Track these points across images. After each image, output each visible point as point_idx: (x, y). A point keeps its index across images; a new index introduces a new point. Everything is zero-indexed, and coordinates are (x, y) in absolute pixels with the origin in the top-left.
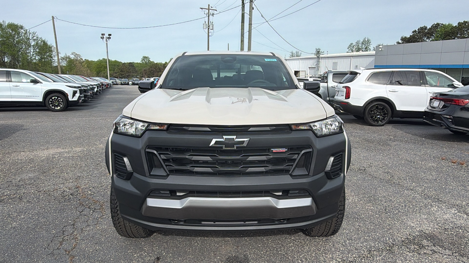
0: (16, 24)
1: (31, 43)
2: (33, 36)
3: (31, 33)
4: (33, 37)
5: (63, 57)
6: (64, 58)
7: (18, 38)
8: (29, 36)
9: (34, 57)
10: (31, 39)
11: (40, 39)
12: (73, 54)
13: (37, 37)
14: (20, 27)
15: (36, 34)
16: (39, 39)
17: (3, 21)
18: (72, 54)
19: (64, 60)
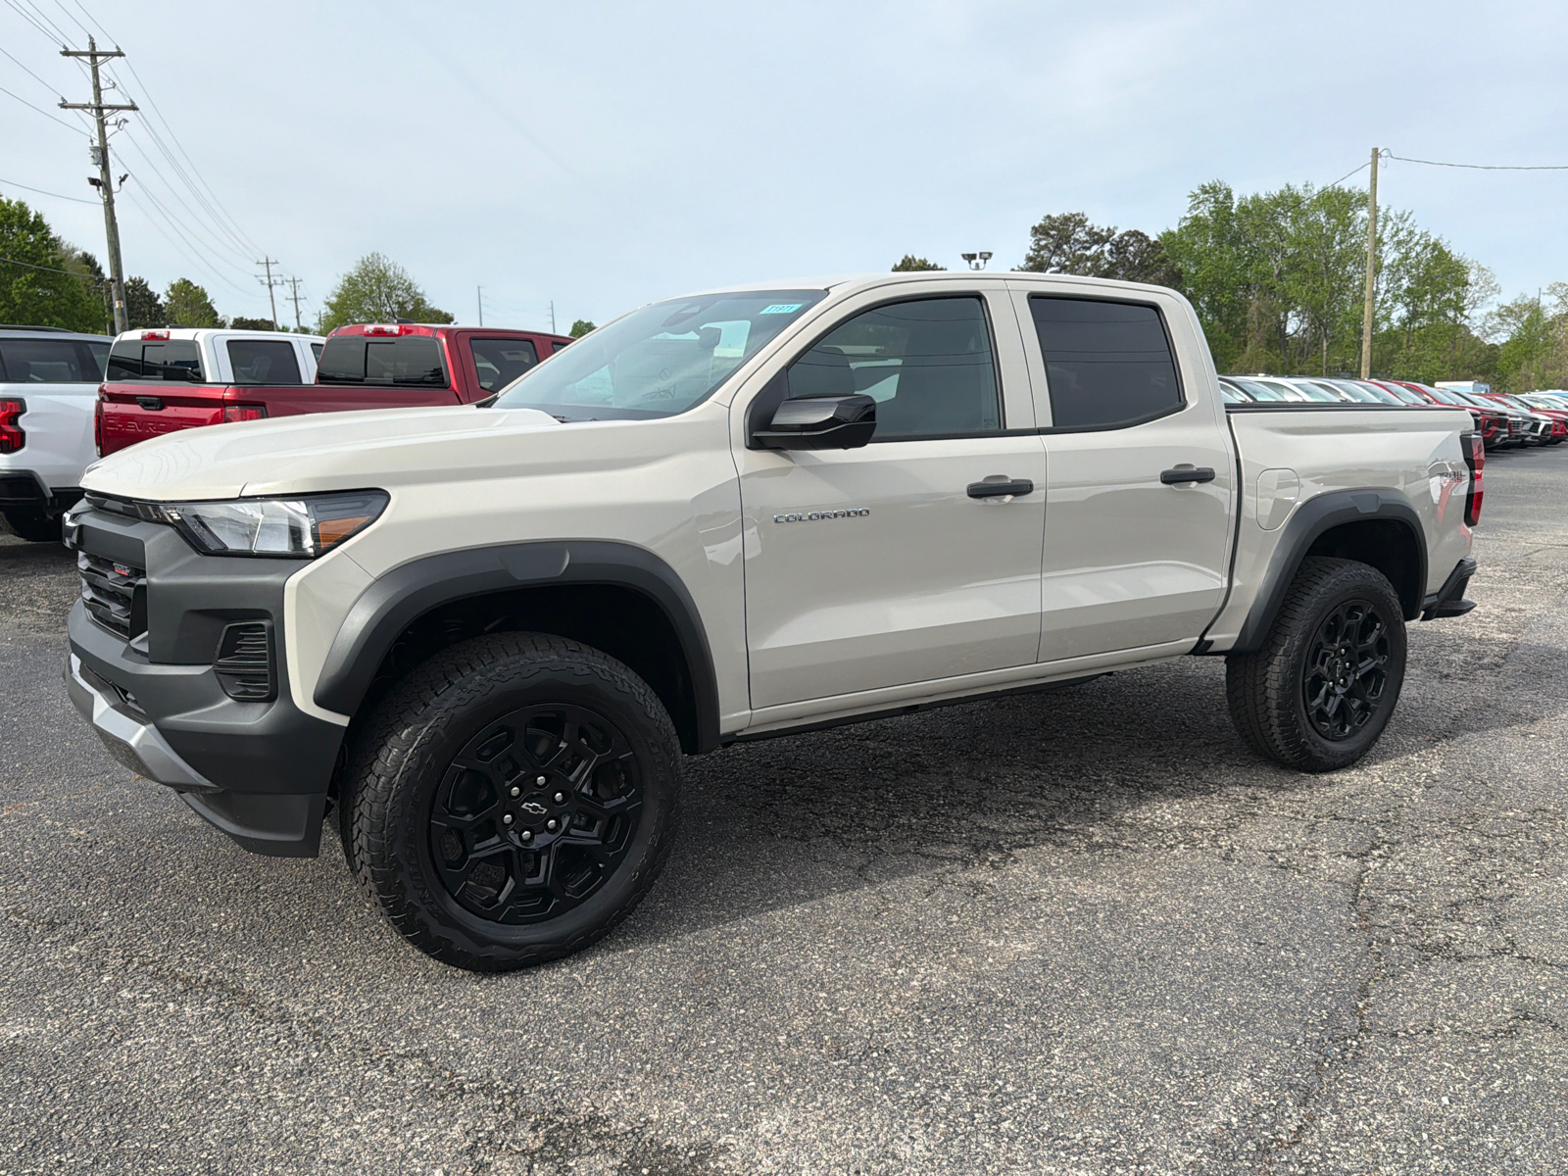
0: (1346, 191)
1: (1383, 255)
2: (1395, 229)
3: (1391, 219)
4: (1396, 234)
5: (1508, 305)
6: (1512, 311)
7: (1341, 242)
8: (1382, 232)
9: (1383, 312)
10: (1385, 240)
11: (1421, 237)
12: (1555, 289)
13: (1411, 233)
14: (1358, 200)
15: (1410, 221)
16: (1417, 237)
17: (1306, 186)
18: (1553, 290)
19: (1509, 320)
